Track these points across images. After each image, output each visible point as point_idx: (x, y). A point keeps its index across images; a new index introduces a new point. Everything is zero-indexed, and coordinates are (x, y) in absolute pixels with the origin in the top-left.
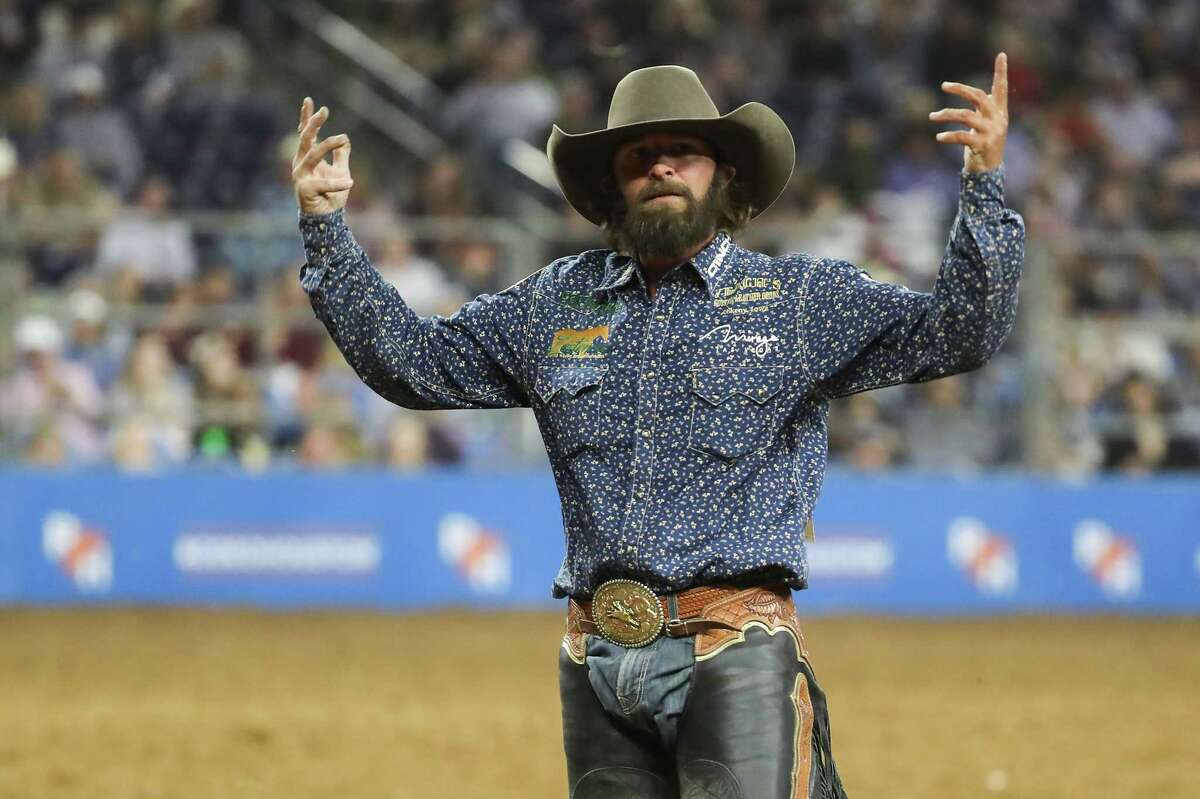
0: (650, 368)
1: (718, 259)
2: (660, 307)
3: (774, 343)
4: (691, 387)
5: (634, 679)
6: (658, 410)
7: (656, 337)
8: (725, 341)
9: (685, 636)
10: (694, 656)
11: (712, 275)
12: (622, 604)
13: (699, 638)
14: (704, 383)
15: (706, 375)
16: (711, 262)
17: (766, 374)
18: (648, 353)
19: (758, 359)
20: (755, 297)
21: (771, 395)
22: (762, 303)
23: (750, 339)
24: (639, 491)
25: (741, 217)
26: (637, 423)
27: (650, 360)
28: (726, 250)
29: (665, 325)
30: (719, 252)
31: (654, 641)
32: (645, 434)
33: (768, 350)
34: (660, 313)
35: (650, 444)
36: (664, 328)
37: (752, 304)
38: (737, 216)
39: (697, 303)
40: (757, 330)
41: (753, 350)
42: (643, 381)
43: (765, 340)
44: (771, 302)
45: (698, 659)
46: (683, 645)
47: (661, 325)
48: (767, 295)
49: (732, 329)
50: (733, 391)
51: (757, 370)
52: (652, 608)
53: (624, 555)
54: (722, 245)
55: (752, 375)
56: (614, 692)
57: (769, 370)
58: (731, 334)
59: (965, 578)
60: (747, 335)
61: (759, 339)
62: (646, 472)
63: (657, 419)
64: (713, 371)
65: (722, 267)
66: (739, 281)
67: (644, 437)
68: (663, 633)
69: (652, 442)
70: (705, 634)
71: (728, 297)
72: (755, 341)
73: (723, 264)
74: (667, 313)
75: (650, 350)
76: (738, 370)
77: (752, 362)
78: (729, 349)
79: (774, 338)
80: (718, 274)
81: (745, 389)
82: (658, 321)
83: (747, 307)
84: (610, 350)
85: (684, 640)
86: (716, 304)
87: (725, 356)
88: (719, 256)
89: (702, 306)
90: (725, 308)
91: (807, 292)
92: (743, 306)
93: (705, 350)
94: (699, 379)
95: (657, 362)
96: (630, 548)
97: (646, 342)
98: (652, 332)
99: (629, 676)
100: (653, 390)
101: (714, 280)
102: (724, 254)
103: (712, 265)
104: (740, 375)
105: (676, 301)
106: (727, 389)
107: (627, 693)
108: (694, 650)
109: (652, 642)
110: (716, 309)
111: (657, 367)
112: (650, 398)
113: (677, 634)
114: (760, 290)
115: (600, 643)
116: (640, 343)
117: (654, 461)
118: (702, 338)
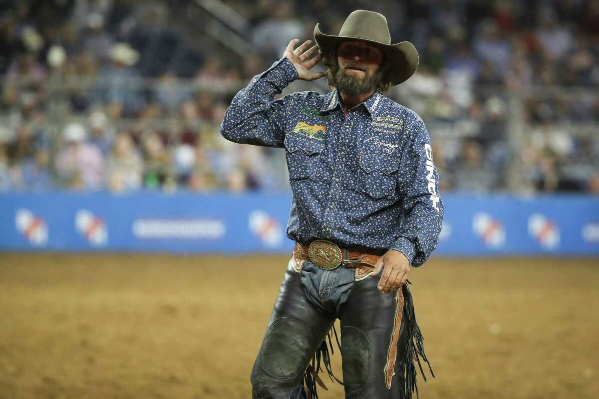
0: (342, 150)
1: (376, 103)
2: (347, 122)
3: (396, 148)
4: (358, 163)
5: (327, 286)
6: (344, 170)
7: (345, 136)
8: (375, 144)
9: (351, 268)
10: (355, 278)
11: (373, 110)
12: (323, 250)
13: (357, 269)
14: (364, 162)
15: (365, 158)
16: (373, 104)
17: (392, 162)
18: (341, 143)
19: (389, 155)
20: (390, 126)
21: (392, 171)
22: (393, 129)
23: (387, 145)
24: (331, 204)
25: (386, 86)
26: (334, 175)
27: (342, 146)
28: (379, 98)
29: (349, 130)
30: (376, 100)
31: (337, 268)
32: (337, 180)
33: (393, 151)
34: (347, 125)
35: (338, 185)
36: (349, 132)
37: (388, 128)
38: (385, 85)
39: (364, 123)
40: (390, 141)
41: (387, 150)
42: (339, 156)
43: (393, 146)
44: (397, 130)
45: (356, 280)
46: (350, 272)
47: (348, 130)
48: (396, 126)
49: (379, 139)
50: (377, 167)
51: (389, 160)
52: (337, 254)
53: (325, 232)
54: (378, 96)
55: (386, 161)
56: (318, 291)
57: (393, 160)
58: (378, 141)
59: (481, 240)
60: (386, 143)
61: (390, 145)
62: (336, 197)
63: (343, 174)
64: (369, 156)
65: (377, 107)
66: (385, 116)
67: (336, 182)
68: (341, 265)
69: (340, 184)
70: (360, 268)
71: (378, 122)
72: (389, 146)
73: (378, 105)
74: (350, 125)
75: (343, 142)
76: (380, 158)
77: (386, 155)
78: (376, 148)
79: (397, 146)
80: (376, 110)
81: (382, 168)
82: (346, 128)
83: (386, 129)
84: (326, 137)
85: (350, 269)
86: (372, 124)
87: (374, 151)
88: (376, 102)
89: (366, 124)
90: (376, 127)
91: (411, 128)
92: (384, 129)
93: (366, 147)
94: (362, 159)
95: (345, 148)
96: (328, 229)
97: (340, 138)
98: (343, 133)
99: (325, 285)
100: (343, 161)
101: (374, 113)
102: (378, 101)
103: (373, 106)
104: (380, 160)
105: (355, 120)
106: (374, 166)
107: (324, 292)
108: (355, 275)
109: (335, 269)
110: (372, 127)
111: (345, 150)
112: (341, 164)
113: (347, 267)
114: (393, 123)
115: (311, 266)
116: (338, 137)
117: (340, 193)
118: (365, 141)
